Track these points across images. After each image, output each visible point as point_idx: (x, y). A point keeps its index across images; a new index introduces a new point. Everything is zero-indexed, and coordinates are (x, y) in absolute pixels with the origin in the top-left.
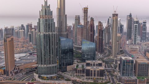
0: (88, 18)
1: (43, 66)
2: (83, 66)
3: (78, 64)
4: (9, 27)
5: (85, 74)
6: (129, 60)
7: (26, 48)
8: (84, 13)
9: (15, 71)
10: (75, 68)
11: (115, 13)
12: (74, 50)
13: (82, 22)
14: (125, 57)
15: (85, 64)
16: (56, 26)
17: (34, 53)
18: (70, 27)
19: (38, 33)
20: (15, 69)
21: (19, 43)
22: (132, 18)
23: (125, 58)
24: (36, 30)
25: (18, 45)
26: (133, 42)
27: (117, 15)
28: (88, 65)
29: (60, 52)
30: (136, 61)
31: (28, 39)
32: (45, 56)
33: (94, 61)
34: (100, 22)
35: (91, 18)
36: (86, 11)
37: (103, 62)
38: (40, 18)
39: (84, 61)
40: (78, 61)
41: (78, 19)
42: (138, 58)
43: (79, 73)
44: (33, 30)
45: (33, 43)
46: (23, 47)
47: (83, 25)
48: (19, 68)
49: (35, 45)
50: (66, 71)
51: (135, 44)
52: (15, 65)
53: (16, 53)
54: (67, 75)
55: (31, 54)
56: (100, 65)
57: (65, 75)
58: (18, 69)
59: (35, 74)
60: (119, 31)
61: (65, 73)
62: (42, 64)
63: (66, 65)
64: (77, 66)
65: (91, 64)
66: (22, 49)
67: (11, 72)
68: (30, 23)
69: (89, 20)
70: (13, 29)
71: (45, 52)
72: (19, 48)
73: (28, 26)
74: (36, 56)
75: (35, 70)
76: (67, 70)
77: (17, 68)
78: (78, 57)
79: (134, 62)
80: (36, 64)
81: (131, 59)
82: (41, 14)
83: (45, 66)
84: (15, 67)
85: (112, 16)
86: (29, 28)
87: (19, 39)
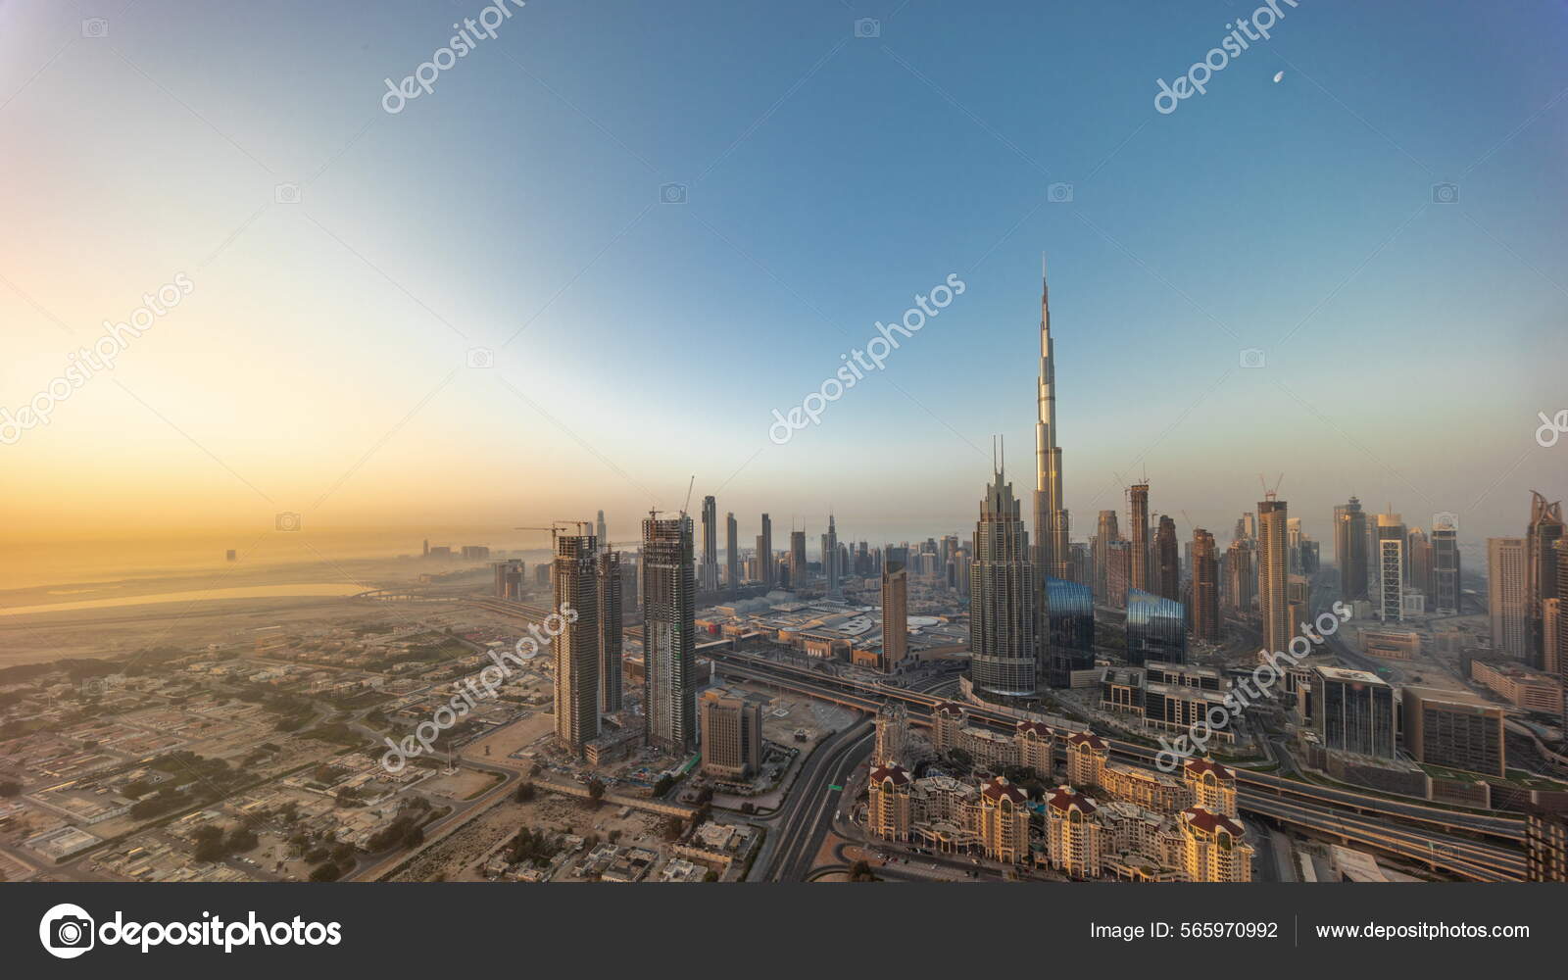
0: (1150, 518)
1: (988, 660)
2: (1133, 680)
3: (1114, 669)
4: (897, 545)
5: (1142, 710)
6: (1366, 686)
7: (938, 602)
8: (1134, 502)
9: (908, 662)
10: (1103, 680)
11: (1271, 499)
12: (1096, 618)
13: (1126, 530)
14: (1337, 669)
15: (1141, 673)
16: (1032, 541)
17: (960, 617)
18: (1079, 548)
19: (974, 562)
20: (907, 657)
21: (920, 588)
22: (1363, 516)
23: (1338, 674)
24: (968, 553)
25: (918, 592)
26: (1382, 613)
27: (1281, 506)
28: (1155, 677)
29: (1047, 622)
30: (1406, 694)
31: (946, 579)
32: (995, 630)
33: (1181, 668)
34: (1202, 533)
35: (1162, 518)
36: (1140, 495)
38: (982, 520)
39: (1136, 659)
40: (1114, 659)
41: (1111, 519)
42: (1418, 680)
43: (1117, 701)
44: (959, 554)
45: (958, 590)
46: (931, 599)
47: (1130, 540)
48: (917, 656)
49: (965, 594)
50: (1067, 686)
51: (1393, 617)
52: (909, 647)
53: (912, 615)
54: (1070, 699)
55: (952, 621)
56: (1210, 684)
57: (1064, 699)
58: (914, 658)
59: (963, 681)
60: (1294, 564)
61: (1062, 691)
62: (984, 653)
63: (1068, 669)
64: (1111, 677)
65: (1169, 679)
66: (928, 603)
67: (896, 665)
68: (952, 535)
69: (1154, 523)
70: (906, 550)
71: (995, 617)
72: (921, 601)
73: (946, 542)
74: (967, 628)
75: (965, 667)
76: (1072, 684)
77: (914, 654)
78: (1112, 647)
79: (1397, 696)
80: (968, 650)
81: (1372, 678)
82: (985, 510)
83: (996, 660)
84: (908, 652)
85: (1255, 509)
86: (949, 546)
87: (921, 576)
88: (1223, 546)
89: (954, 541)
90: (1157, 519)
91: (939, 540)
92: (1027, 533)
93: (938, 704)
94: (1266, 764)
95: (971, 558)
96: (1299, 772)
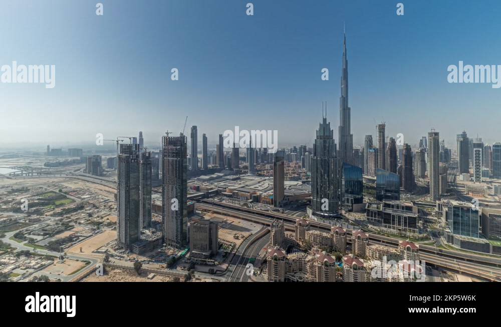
0: (386, 138)
1: (319, 200)
3: (371, 203)
5: (382, 220)
6: (469, 208)
7: (297, 175)
8: (380, 132)
9: (284, 202)
10: (366, 208)
11: (433, 131)
12: (364, 182)
13: (376, 143)
14: (457, 202)
15: (382, 205)
16: (338, 148)
17: (307, 181)
18: (357, 151)
19: (314, 157)
20: (284, 199)
21: (290, 168)
22: (468, 139)
23: (458, 203)
24: (310, 153)
26: (474, 178)
28: (387, 206)
30: (483, 212)
31: (301, 164)
32: (322, 187)
33: (397, 202)
34: (406, 145)
35: (391, 138)
36: (382, 129)
37: (414, 203)
38: (317, 138)
39: (380, 199)
40: (371, 199)
41: (369, 140)
42: (486, 205)
43: (372, 216)
44: (307, 153)
45: (306, 169)
46: (294, 173)
47: (378, 148)
49: (310, 171)
50: (352, 211)
51: (478, 181)
52: (285, 195)
53: (286, 181)
54: (353, 216)
55: (304, 182)
56: (409, 209)
57: (350, 216)
58: (287, 200)
59: (308, 209)
60: (442, 159)
61: (350, 213)
62: (317, 197)
63: (353, 203)
64: (369, 206)
65: (393, 206)
66: (293, 175)
67: (279, 203)
68: (304, 145)
69: (388, 141)
70: (284, 151)
71: (322, 181)
72: (290, 174)
73: (301, 148)
74: (310, 186)
75: (309, 203)
76: (354, 210)
77: (287, 198)
78: (370, 194)
79: (480, 213)
80: (310, 196)
81: (471, 205)
82: (318, 135)
84: (285, 197)
85: (427, 136)
86: (302, 150)
87: (291, 163)
89: (305, 148)
90: (389, 139)
91: (298, 147)
92: (336, 144)
93: (298, 220)
94: (430, 241)
95: (312, 155)
96: (443, 244)
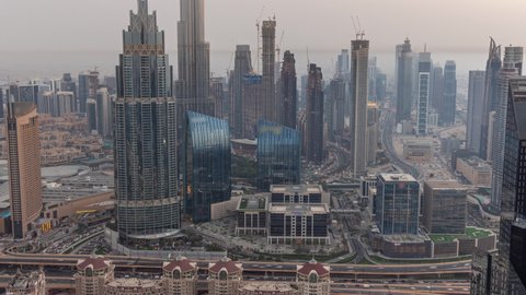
0: (276, 53)
1: (134, 205)
2: (262, 205)
3: (247, 196)
5: (267, 229)
6: (406, 184)
7: (78, 148)
10: (238, 209)
11: (359, 38)
12: (233, 151)
14: (391, 175)
15: (266, 197)
17: (103, 163)
18: (219, 83)
19: (118, 99)
20: (42, 216)
21: (55, 132)
25: (53, 138)
26: (416, 128)
27: (365, 44)
28: (277, 198)
29: (190, 159)
30: (426, 186)
31: (85, 121)
32: (140, 172)
33: (296, 188)
34: (313, 67)
35: (285, 53)
36: (268, 31)
37: (325, 188)
38: (125, 52)
39: (263, 187)
40: (247, 188)
41: (242, 55)
42: (432, 175)
45: (101, 132)
46: (69, 145)
47: (261, 74)
48: (55, 213)
49: (109, 137)
50: (208, 220)
51: (422, 132)
52: (44, 204)
53: (47, 166)
54: (210, 231)
55: (95, 167)
56: (315, 199)
57: (205, 232)
58: (52, 215)
59: (108, 231)
60: (371, 93)
61: (204, 225)
62: (130, 198)
63: (210, 202)
64: (244, 204)
65: (288, 198)
66: (67, 151)
67: (29, 227)
68: (93, 70)
69: (279, 58)
70: (36, 88)
71: (141, 160)
72: (58, 149)
74: (112, 173)
76: (212, 217)
77: (51, 211)
78: (245, 176)
79: (421, 189)
80: (112, 198)
81: (410, 178)
82: (128, 41)
83: (141, 204)
84: (44, 209)
85: (349, 47)
87: (57, 119)
88: (328, 77)
89: (93, 77)
90: (282, 56)
91: (75, 76)
92: (171, 67)
93: (80, 261)
94: (348, 256)
95: (115, 96)
96: (367, 258)
